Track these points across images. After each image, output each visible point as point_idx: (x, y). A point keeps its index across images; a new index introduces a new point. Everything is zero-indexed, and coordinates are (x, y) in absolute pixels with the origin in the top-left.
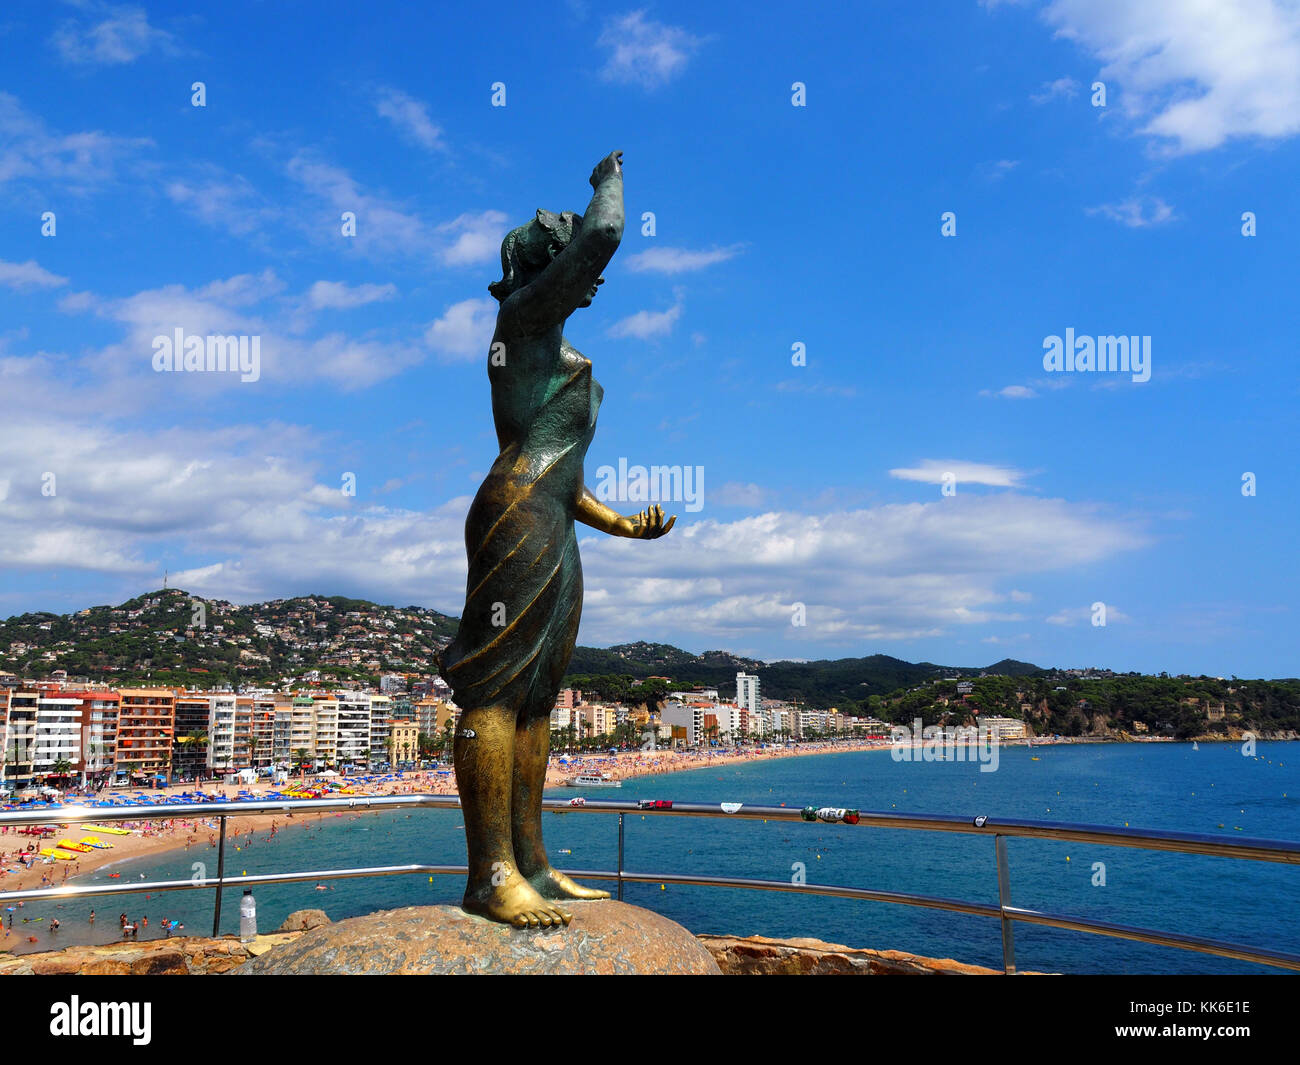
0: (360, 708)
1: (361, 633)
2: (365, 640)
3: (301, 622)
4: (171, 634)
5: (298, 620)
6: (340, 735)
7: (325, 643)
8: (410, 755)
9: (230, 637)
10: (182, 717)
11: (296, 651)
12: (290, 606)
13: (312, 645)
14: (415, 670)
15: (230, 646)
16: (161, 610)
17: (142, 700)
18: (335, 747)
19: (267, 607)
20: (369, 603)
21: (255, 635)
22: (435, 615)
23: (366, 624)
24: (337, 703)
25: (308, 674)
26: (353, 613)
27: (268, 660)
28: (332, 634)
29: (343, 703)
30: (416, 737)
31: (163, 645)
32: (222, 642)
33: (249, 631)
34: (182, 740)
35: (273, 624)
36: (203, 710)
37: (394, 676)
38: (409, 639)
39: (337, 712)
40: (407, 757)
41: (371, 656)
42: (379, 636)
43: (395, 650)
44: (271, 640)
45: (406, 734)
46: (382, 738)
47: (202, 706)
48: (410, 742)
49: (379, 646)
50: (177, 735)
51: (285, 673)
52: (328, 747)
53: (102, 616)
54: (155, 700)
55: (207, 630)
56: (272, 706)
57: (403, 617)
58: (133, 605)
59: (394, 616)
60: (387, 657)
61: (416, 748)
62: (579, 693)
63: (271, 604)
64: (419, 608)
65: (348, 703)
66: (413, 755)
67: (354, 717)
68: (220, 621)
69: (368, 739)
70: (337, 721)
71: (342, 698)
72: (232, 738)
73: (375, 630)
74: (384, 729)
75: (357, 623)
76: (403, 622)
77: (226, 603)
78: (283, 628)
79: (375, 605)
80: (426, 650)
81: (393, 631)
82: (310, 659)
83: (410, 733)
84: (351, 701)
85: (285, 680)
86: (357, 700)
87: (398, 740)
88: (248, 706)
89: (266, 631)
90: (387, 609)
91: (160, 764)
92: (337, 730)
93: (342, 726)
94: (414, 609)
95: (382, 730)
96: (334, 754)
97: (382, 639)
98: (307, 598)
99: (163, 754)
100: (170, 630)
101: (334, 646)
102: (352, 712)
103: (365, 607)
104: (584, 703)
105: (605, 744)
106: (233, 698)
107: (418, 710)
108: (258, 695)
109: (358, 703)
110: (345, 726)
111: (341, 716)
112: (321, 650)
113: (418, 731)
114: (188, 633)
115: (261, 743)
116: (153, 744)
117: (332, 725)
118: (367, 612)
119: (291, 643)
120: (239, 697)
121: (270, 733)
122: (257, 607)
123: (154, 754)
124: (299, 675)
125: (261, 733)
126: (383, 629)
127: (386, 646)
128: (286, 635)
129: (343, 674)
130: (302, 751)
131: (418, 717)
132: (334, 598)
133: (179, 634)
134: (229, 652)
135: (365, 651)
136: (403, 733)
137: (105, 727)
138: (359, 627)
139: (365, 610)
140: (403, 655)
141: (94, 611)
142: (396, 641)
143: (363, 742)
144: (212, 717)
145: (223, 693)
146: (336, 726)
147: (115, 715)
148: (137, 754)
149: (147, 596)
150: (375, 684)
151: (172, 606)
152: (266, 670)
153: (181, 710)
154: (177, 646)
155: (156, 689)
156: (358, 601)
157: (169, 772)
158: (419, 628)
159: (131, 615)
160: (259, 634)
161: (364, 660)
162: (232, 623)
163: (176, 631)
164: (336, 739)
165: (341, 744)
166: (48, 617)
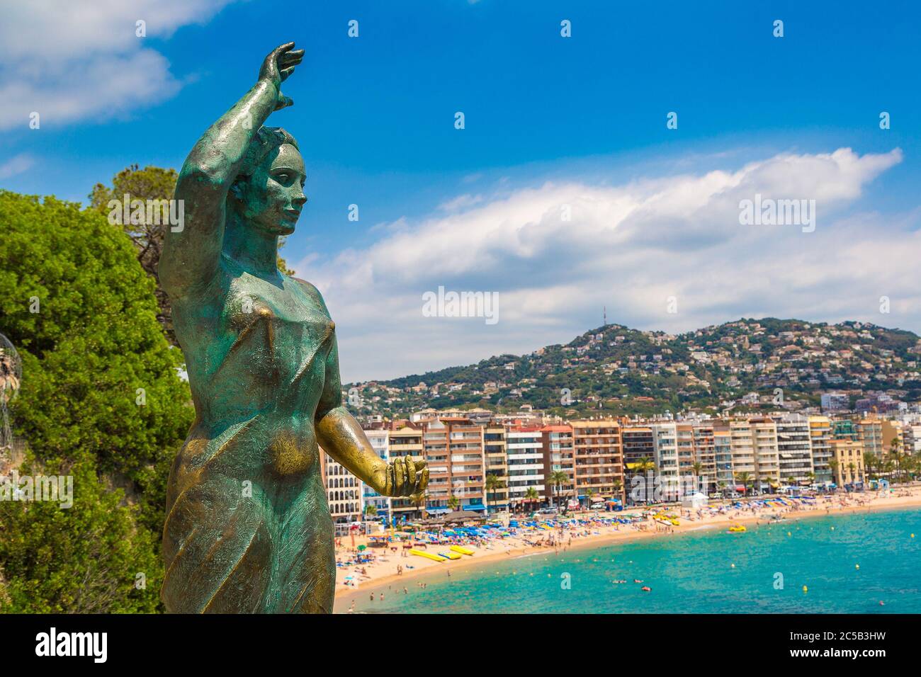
0: (797, 429)
1: (796, 352)
2: (801, 359)
3: (735, 346)
4: (615, 366)
5: (731, 344)
6: (781, 457)
7: (761, 365)
8: (857, 475)
9: (669, 365)
10: (629, 445)
11: (734, 374)
12: (723, 331)
14: (857, 387)
15: (670, 374)
16: (604, 345)
17: (591, 431)
18: (777, 469)
19: (700, 334)
20: (801, 321)
21: (693, 362)
22: (873, 328)
23: (800, 343)
24: (774, 425)
25: (747, 396)
26: (786, 333)
27: (706, 384)
28: (766, 356)
29: (781, 425)
30: (861, 457)
31: (610, 376)
32: (662, 371)
33: (686, 359)
34: (631, 466)
35: (708, 350)
36: (647, 438)
37: (834, 394)
38: (847, 355)
39: (775, 435)
40: (853, 477)
41: (809, 375)
42: (815, 354)
43: (834, 367)
44: (708, 366)
45: (850, 454)
46: (825, 459)
47: (645, 434)
48: (855, 463)
49: (817, 365)
50: (625, 462)
51: (724, 396)
52: (770, 469)
53: (554, 353)
54: (603, 431)
55: (647, 360)
56: (710, 431)
57: (838, 333)
58: (579, 342)
59: (828, 333)
60: (826, 376)
61: (862, 467)
63: (704, 331)
64: (855, 323)
65: (787, 425)
66: (860, 475)
67: (794, 438)
68: (658, 350)
69: (811, 460)
70: (776, 444)
71: (779, 420)
72: (677, 463)
73: (809, 349)
74: (826, 449)
75: (791, 343)
76: (839, 338)
77: (662, 334)
78: (717, 353)
79: (807, 323)
81: (829, 349)
82: (748, 382)
83: (854, 453)
84: (789, 422)
85: (725, 403)
86: (794, 422)
87: (844, 460)
88: (688, 433)
89: (702, 357)
90: (820, 326)
91: (615, 489)
92: (777, 452)
93: (781, 448)
94: (847, 323)
95: (823, 451)
96: (778, 477)
97: (818, 357)
98: (738, 322)
99: (615, 479)
100: (614, 362)
101: (770, 368)
102: (791, 434)
103: (798, 326)
106: (673, 425)
107: (861, 429)
108: (697, 420)
109: (796, 425)
110: (786, 448)
111: (780, 439)
112: (758, 372)
113: (862, 451)
114: (630, 364)
115: (704, 467)
116: (606, 471)
117: (772, 448)
118: (800, 330)
119: (727, 368)
120: (679, 424)
121: (711, 458)
122: (691, 335)
123: (608, 480)
124: (738, 399)
125: (703, 458)
126: (819, 347)
127: (824, 364)
128: (722, 359)
130: (745, 474)
131: (862, 436)
132: (764, 319)
133: (623, 366)
134: (669, 380)
135: (801, 370)
136: (846, 453)
137: (563, 456)
138: (793, 347)
139: (798, 329)
140: (843, 371)
141: (547, 350)
142: (833, 358)
143: (805, 463)
144: (657, 443)
145: (665, 421)
146: (777, 448)
147: (570, 445)
148: (594, 481)
149: (591, 333)
150: (817, 403)
151: (613, 340)
152: (706, 394)
153: (627, 438)
154: (621, 377)
155: (603, 420)
156: (789, 321)
157: (623, 498)
158: (857, 343)
159: (579, 350)
160: (696, 361)
161: (802, 379)
162: (669, 351)
163: (620, 363)
164: (778, 461)
165: (783, 466)
166: (511, 358)
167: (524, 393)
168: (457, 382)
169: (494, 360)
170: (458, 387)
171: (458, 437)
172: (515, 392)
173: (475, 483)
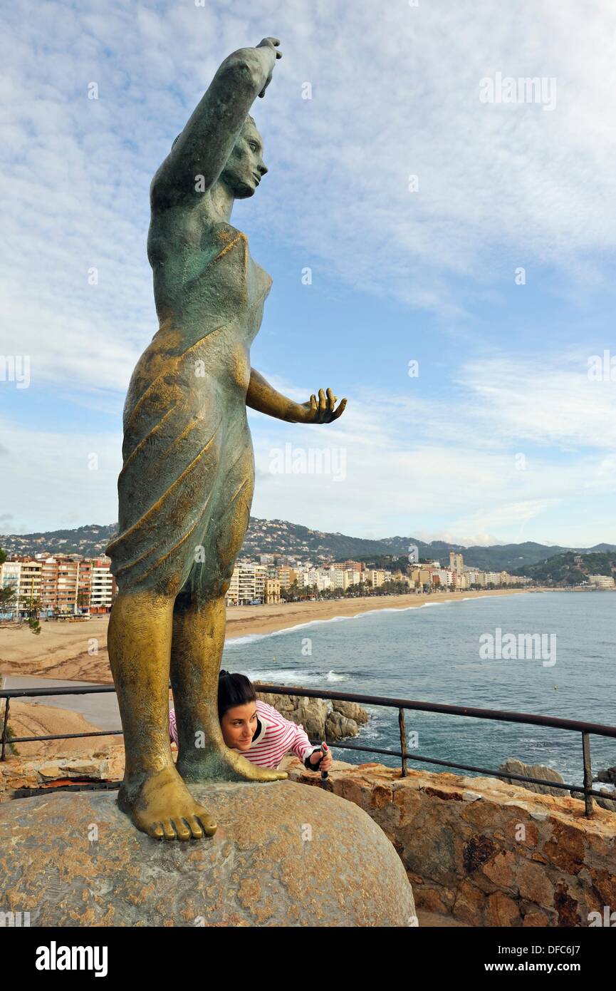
0: (249, 572)
1: (250, 534)
2: (252, 537)
6: (240, 586)
14: (278, 553)
18: (238, 593)
22: (288, 524)
29: (241, 570)
30: (279, 588)
37: (267, 556)
38: (275, 536)
39: (238, 575)
41: (255, 545)
42: (259, 535)
43: (268, 542)
45: (274, 586)
46: (261, 588)
48: (276, 590)
49: (260, 540)
52: (234, 593)
57: (271, 525)
59: (266, 524)
60: (264, 546)
61: (279, 593)
62: (364, 564)
64: (279, 520)
65: (244, 570)
66: (278, 597)
67: (247, 577)
69: (254, 589)
70: (238, 579)
71: (240, 567)
73: (257, 532)
76: (271, 528)
79: (257, 519)
80: (283, 541)
81: (266, 532)
83: (276, 585)
86: (248, 568)
87: (270, 589)
90: (263, 521)
92: (238, 584)
93: (240, 582)
94: (276, 520)
95: (261, 584)
96: (237, 597)
97: (261, 536)
102: (246, 574)
104: (367, 570)
105: (380, 592)
107: (280, 573)
109: (249, 570)
111: (240, 577)
113: (280, 585)
126: (261, 531)
127: (263, 540)
131: (280, 577)
135: (252, 543)
136: (272, 585)
140: (272, 544)
142: (267, 537)
143: (251, 590)
146: (238, 582)
150: (258, 560)
158: (279, 531)
161: (252, 547)
164: (238, 589)
165: (240, 591)
166: (97, 527)
167: (103, 547)
168: (64, 538)
169: (87, 527)
170: (65, 541)
171: (63, 568)
172: (98, 546)
173: (71, 596)
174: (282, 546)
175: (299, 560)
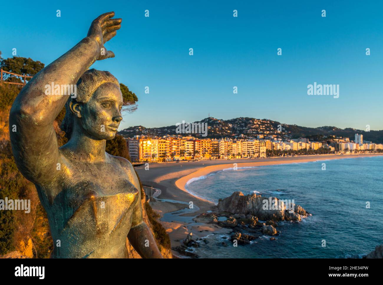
0: (252, 143)
2: (253, 127)
3: (238, 123)
7: (244, 128)
9: (223, 127)
10: (213, 145)
11: (238, 130)
12: (236, 120)
13: (241, 128)
14: (266, 134)
16: (208, 122)
20: (254, 118)
21: (229, 127)
22: (270, 121)
23: (253, 123)
24: (247, 142)
25: (241, 135)
26: (250, 121)
28: (246, 126)
30: (265, 150)
32: (221, 128)
33: (227, 126)
35: (232, 124)
36: (218, 144)
39: (247, 145)
40: (263, 155)
41: (255, 131)
42: (257, 126)
43: (261, 130)
44: (232, 128)
45: (263, 149)
46: (257, 150)
49: (257, 128)
52: (245, 152)
57: (262, 121)
59: (260, 121)
60: (259, 131)
61: (265, 153)
62: (308, 140)
63: (231, 120)
65: (249, 143)
67: (251, 145)
68: (221, 124)
73: (255, 125)
75: (251, 123)
76: (262, 123)
77: (222, 120)
78: (234, 125)
80: (268, 129)
81: (260, 125)
82: (241, 132)
87: (261, 151)
90: (258, 120)
93: (248, 147)
94: (264, 119)
95: (257, 148)
96: (246, 154)
98: (240, 118)
101: (246, 129)
104: (310, 142)
105: (316, 152)
108: (229, 140)
112: (244, 130)
117: (246, 147)
118: (254, 120)
119: (236, 128)
120: (225, 141)
121: (232, 149)
122: (229, 120)
124: (238, 135)
126: (258, 124)
129: (248, 135)
130: (239, 153)
132: (246, 118)
133: (212, 127)
135: (253, 130)
137: (198, 147)
140: (263, 130)
142: (261, 127)
144: (220, 145)
145: (222, 140)
147: (200, 145)
149: (206, 119)
150: (256, 138)
151: (211, 121)
156: (251, 118)
158: (266, 124)
162: (223, 124)
173: (178, 152)
174: (268, 131)
175: (276, 137)
